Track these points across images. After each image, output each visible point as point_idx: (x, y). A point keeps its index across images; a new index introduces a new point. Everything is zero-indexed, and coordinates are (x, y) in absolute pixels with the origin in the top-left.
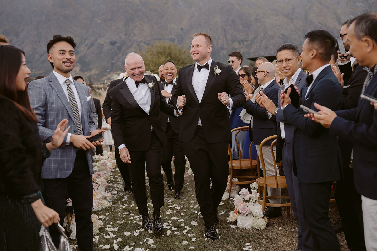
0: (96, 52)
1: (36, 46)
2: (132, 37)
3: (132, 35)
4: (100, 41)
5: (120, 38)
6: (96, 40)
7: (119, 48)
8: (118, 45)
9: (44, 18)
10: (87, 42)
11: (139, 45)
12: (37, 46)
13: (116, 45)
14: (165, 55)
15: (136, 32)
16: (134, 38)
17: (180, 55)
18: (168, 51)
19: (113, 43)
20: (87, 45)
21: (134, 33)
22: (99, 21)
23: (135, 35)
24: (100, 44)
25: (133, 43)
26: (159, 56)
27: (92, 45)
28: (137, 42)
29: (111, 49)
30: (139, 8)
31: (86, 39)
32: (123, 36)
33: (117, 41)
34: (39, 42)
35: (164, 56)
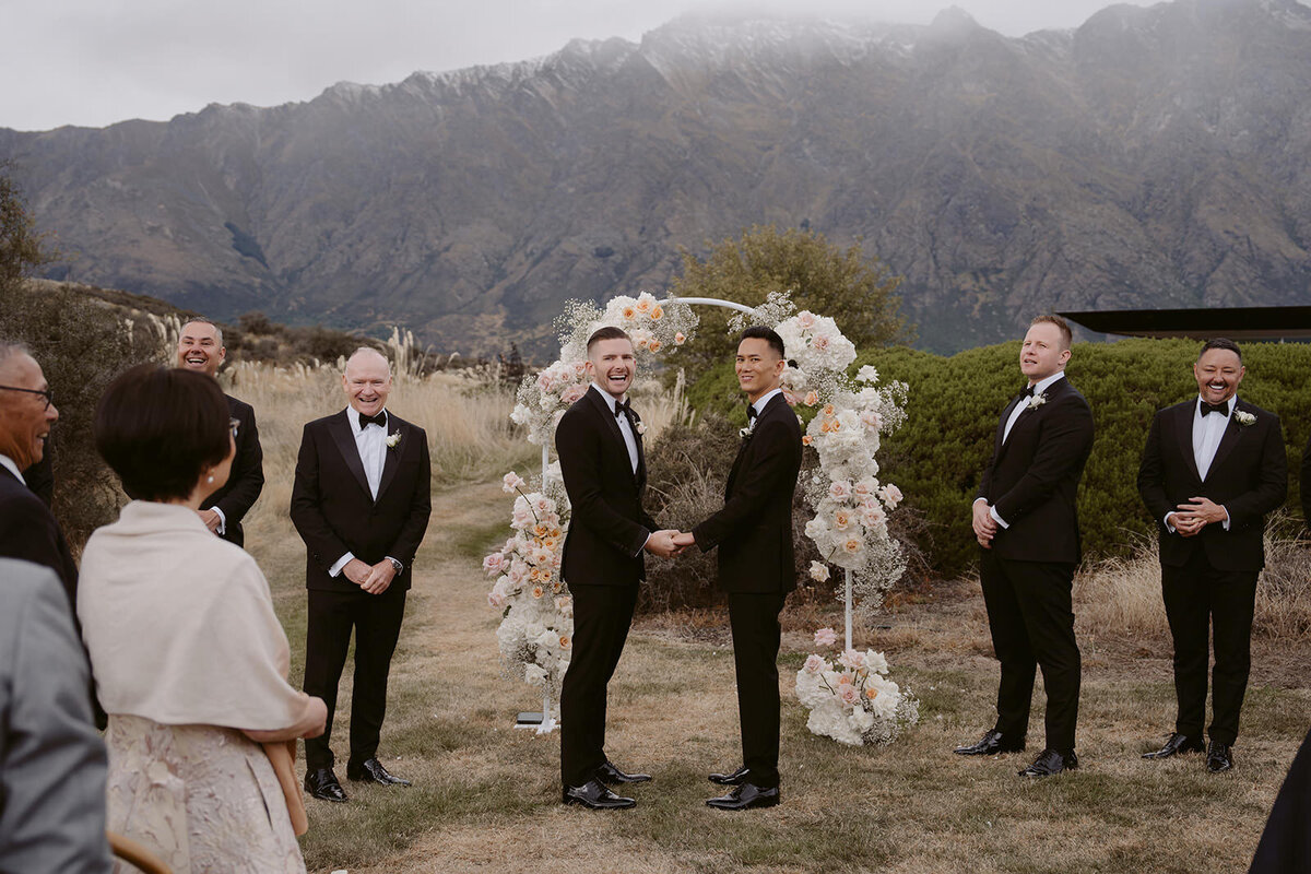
0: (554, 275)
1: (392, 252)
2: (659, 240)
3: (661, 232)
4: (569, 245)
5: (625, 239)
6: (558, 242)
7: (620, 269)
8: (617, 258)
9: (422, 176)
10: (530, 246)
11: (675, 264)
12: (397, 250)
13: (612, 258)
14: (780, 273)
15: (670, 225)
16: (664, 242)
17: (839, 279)
18: (793, 259)
19: (603, 254)
20: (532, 253)
21: (666, 229)
22: (571, 190)
23: (668, 234)
24: (565, 254)
25: (661, 257)
26: (757, 277)
27: (545, 254)
28: (673, 254)
29: (597, 271)
30: (687, 157)
31: (528, 239)
32: (634, 236)
33: (615, 249)
34: (403, 240)
35: (778, 277)
